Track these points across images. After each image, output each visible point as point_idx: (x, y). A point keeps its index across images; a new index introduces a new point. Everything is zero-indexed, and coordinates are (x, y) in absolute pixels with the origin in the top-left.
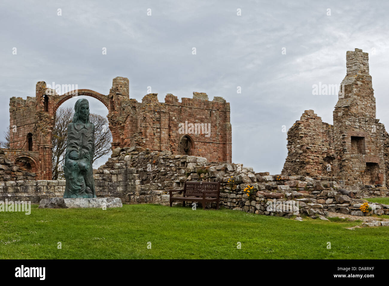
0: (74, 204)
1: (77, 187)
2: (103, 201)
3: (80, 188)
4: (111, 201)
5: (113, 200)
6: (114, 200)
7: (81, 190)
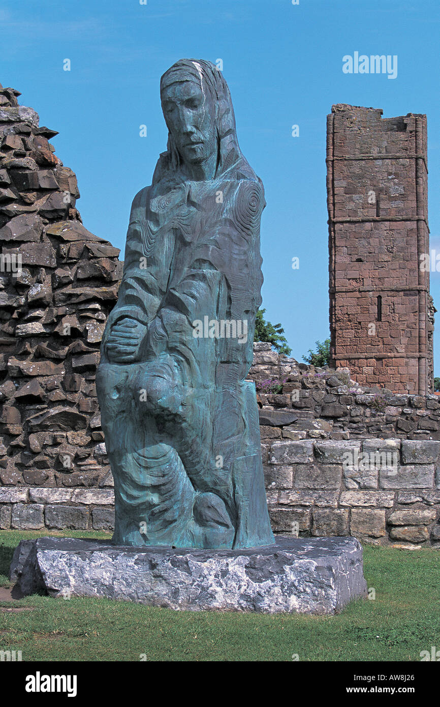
0: (87, 575)
1: (135, 493)
2: (225, 573)
3: (155, 498)
4: (269, 576)
5: (283, 571)
6: (287, 568)
7: (156, 509)
